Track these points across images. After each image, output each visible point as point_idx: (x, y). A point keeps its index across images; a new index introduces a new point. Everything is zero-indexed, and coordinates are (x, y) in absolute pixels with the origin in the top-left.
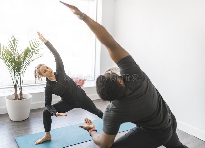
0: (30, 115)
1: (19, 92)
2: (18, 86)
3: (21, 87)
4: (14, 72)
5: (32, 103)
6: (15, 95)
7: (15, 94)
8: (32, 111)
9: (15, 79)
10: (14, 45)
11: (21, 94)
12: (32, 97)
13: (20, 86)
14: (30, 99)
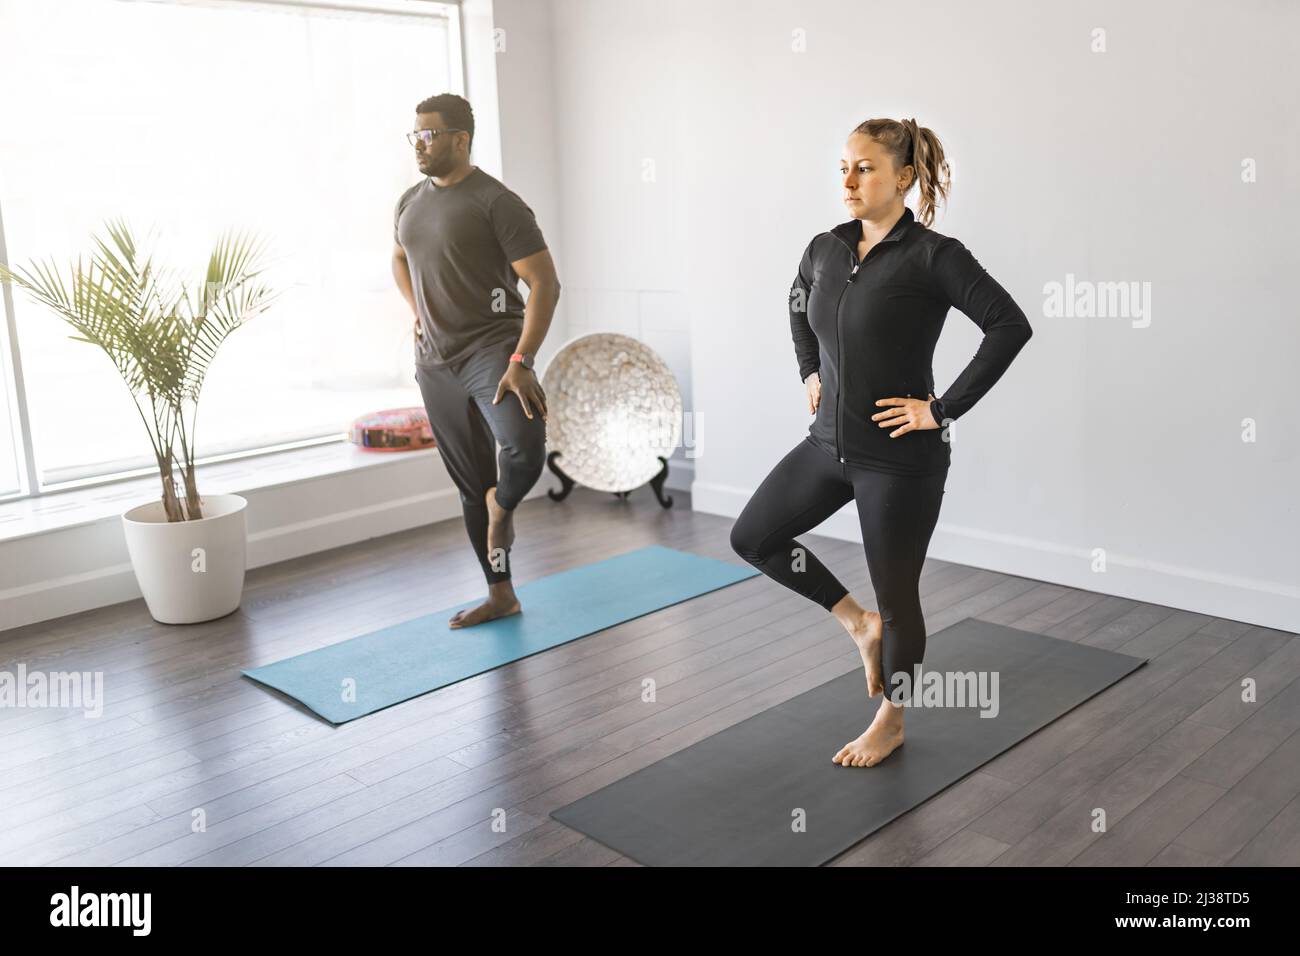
0: (243, 593)
1: (181, 492)
2: (174, 466)
3: (190, 469)
4: (152, 394)
5: (251, 538)
6: (166, 504)
7: (165, 496)
8: (252, 576)
9: (160, 424)
10: (131, 261)
11: (193, 495)
12: (247, 506)
13: (183, 465)
14: (241, 512)
